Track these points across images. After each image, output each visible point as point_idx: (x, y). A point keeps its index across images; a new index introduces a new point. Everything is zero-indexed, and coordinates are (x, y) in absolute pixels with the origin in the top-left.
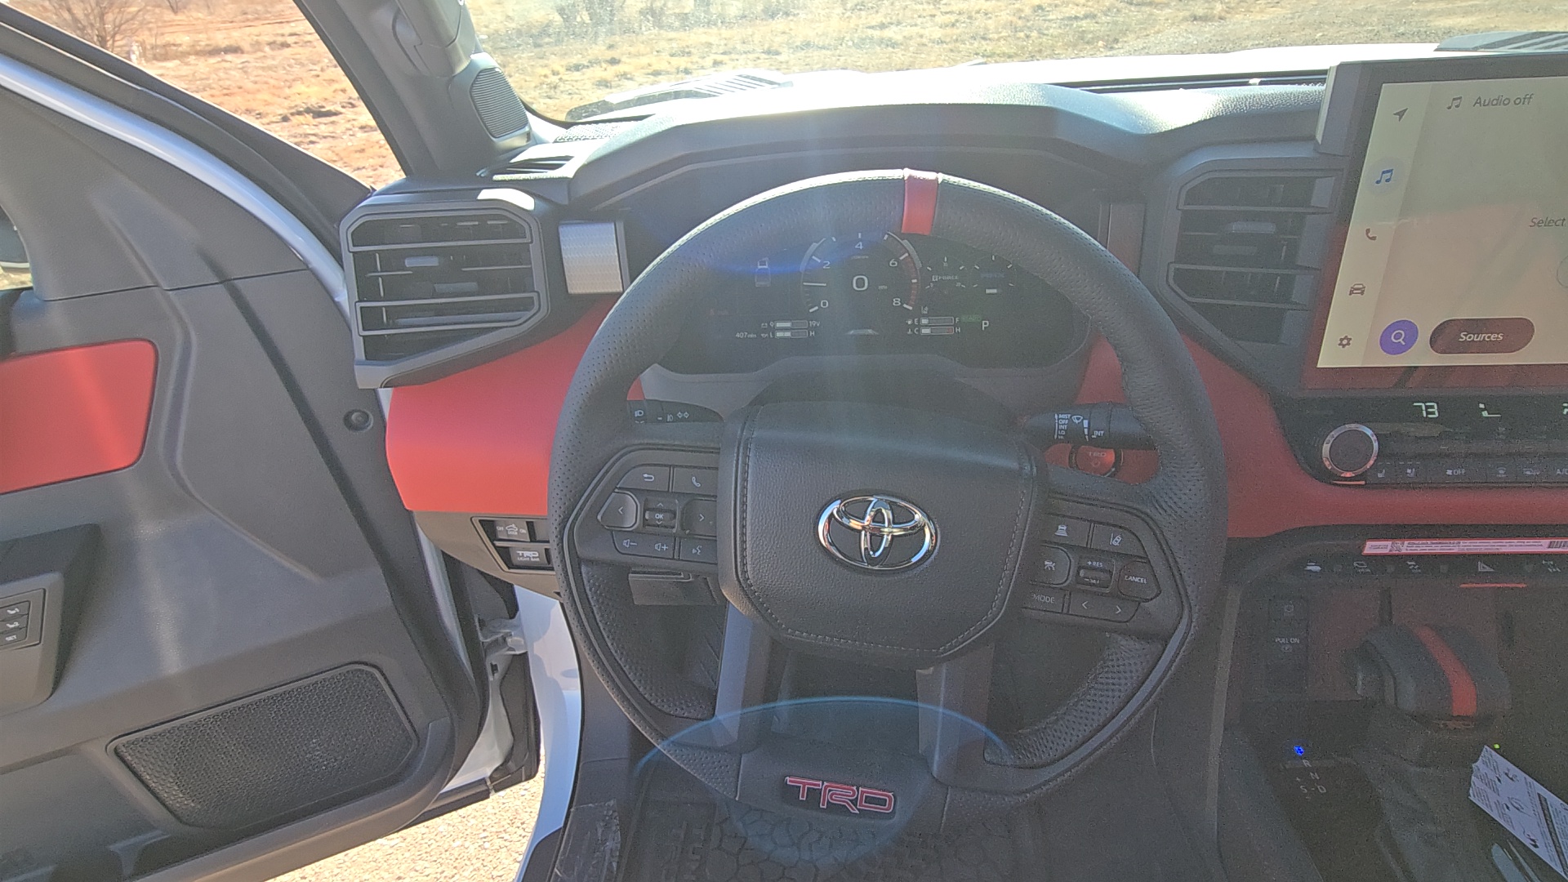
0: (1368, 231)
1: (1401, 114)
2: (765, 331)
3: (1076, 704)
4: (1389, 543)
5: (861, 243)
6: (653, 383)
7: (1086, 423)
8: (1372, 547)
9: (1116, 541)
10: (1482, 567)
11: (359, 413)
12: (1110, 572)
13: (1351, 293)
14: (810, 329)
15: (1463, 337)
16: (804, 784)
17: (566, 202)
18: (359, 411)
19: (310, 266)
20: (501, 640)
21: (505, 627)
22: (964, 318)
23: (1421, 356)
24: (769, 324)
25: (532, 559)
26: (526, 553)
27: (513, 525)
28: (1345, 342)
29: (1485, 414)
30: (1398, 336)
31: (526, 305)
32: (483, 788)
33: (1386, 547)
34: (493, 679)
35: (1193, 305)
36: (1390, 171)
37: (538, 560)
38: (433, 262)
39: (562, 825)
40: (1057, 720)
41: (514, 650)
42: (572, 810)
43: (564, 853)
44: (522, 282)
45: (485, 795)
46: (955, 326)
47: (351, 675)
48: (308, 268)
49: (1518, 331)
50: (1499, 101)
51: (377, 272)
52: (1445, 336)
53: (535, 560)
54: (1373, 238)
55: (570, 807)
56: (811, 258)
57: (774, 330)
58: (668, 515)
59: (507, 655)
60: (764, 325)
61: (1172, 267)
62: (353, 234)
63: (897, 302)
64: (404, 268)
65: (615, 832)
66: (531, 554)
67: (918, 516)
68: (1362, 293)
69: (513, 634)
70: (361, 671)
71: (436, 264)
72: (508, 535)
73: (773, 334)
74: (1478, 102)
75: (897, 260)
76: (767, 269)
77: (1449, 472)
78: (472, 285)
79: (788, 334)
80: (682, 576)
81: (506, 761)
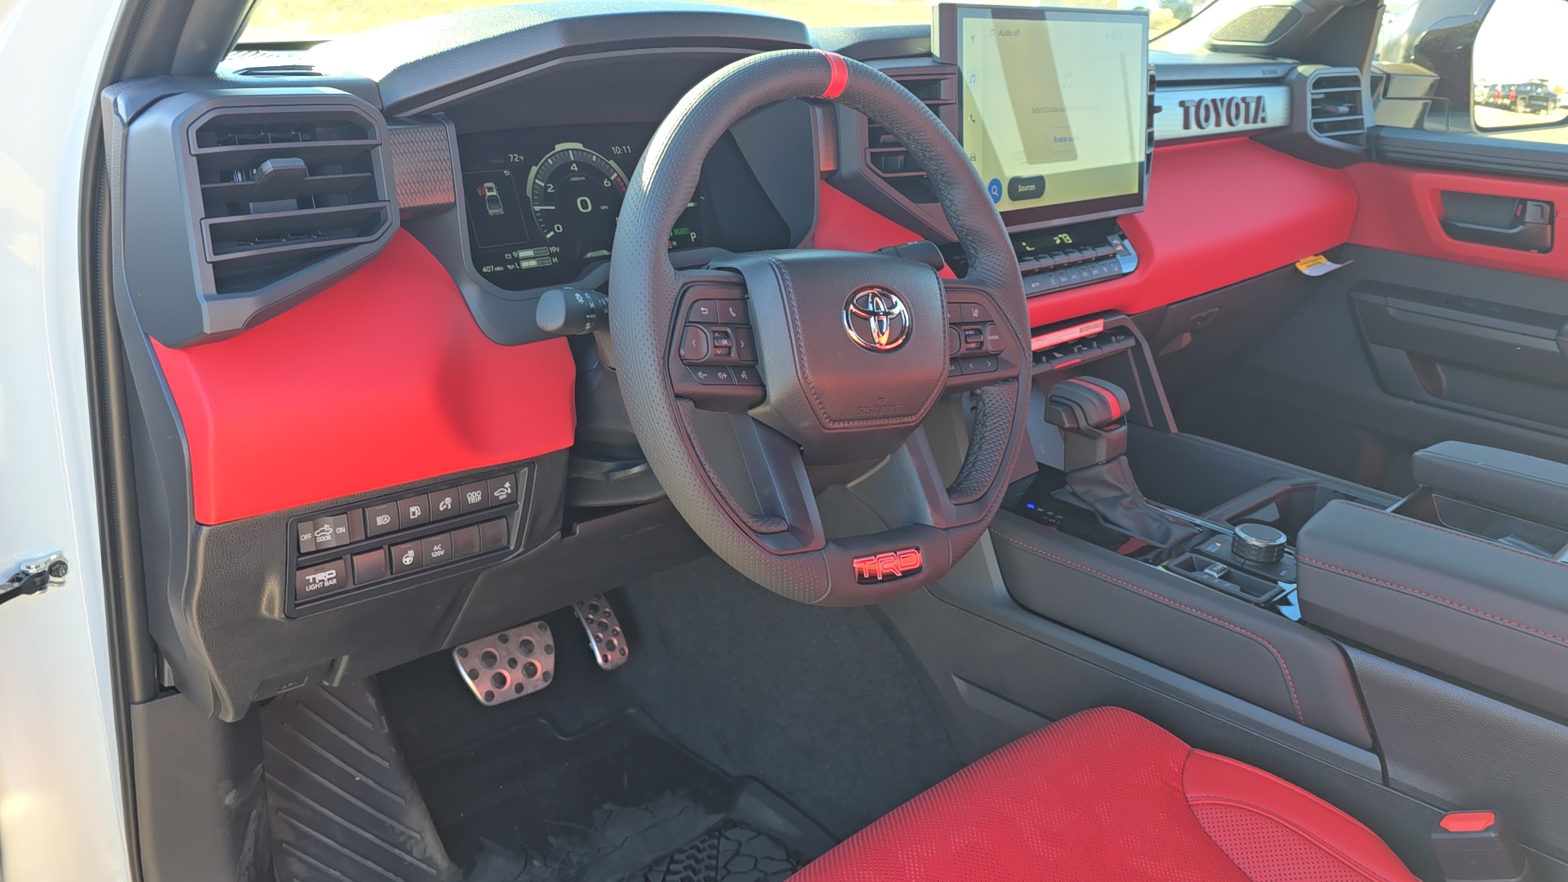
3: (980, 448)
5: (574, 165)
9: (976, 313)
24: (512, 254)
26: (320, 576)
29: (1028, 248)
40: (974, 464)
53: (331, 582)
56: (534, 182)
57: (518, 260)
61: (869, 151)
62: (198, 131)
73: (519, 265)
75: (609, 180)
76: (496, 196)
77: (1033, 285)
79: (533, 263)
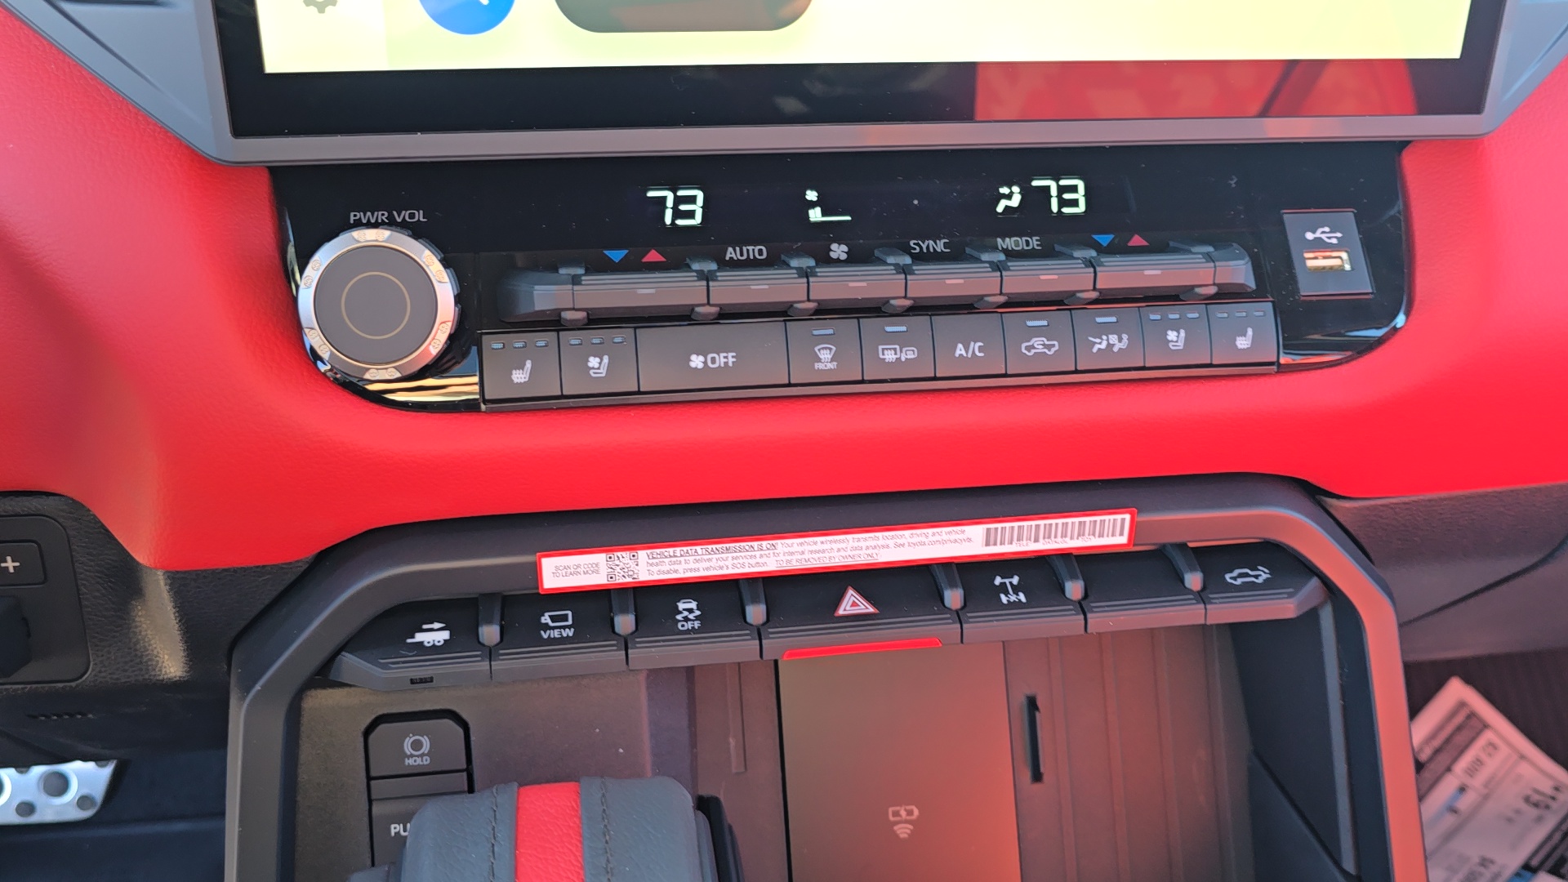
4: (600, 558)
8: (559, 572)
10: (852, 603)
29: (815, 215)
33: (595, 569)
77: (697, 361)
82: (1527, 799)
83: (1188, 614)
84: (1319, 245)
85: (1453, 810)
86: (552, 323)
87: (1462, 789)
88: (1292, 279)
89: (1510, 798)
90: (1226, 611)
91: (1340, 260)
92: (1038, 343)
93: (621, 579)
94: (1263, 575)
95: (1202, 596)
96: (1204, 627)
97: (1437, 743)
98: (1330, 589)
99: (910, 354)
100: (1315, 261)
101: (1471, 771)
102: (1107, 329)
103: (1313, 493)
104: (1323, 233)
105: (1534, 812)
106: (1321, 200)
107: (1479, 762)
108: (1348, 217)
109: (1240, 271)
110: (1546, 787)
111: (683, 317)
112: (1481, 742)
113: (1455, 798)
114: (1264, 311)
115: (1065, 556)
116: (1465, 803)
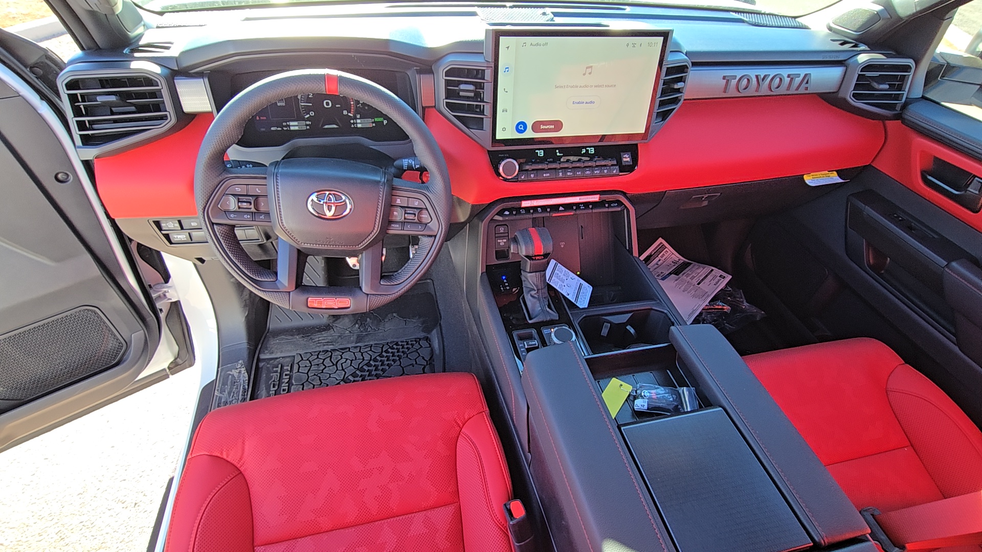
0: (504, 89)
1: (508, 48)
2: (285, 126)
4: (530, 202)
6: (235, 153)
7: (413, 163)
8: (525, 204)
10: (561, 208)
11: (62, 174)
12: (415, 214)
13: (503, 112)
14: (307, 125)
15: (542, 127)
16: (316, 300)
17: (176, 68)
18: (61, 173)
19: (21, 94)
20: (162, 295)
21: (164, 288)
22: (376, 120)
23: (529, 134)
25: (183, 239)
27: (171, 223)
28: (504, 129)
30: (521, 127)
31: (163, 118)
32: (164, 373)
33: (529, 204)
34: (162, 316)
35: (454, 116)
36: (508, 68)
37: (185, 239)
38: (113, 98)
39: (215, 378)
41: (171, 299)
42: (220, 369)
43: (219, 387)
44: (158, 107)
45: (167, 377)
46: (372, 123)
47: (82, 312)
48: (20, 96)
49: (558, 125)
50: (538, 44)
51: (79, 102)
52: (536, 127)
54: (507, 92)
55: (218, 367)
58: (249, 204)
59: (168, 302)
60: (284, 124)
63: (345, 112)
64: (97, 101)
65: (244, 373)
66: (181, 236)
67: (344, 197)
68: (507, 111)
69: (169, 291)
70: (88, 310)
71: (115, 99)
72: (169, 228)
74: (531, 44)
78: (133, 109)
80: (260, 241)
81: (176, 359)
82: (673, 262)
83: (606, 210)
84: (625, 157)
85: (657, 264)
86: (527, 170)
87: (660, 260)
88: (622, 162)
89: (669, 261)
90: (611, 210)
91: (628, 159)
92: (588, 172)
93: (532, 205)
94: (616, 204)
95: (608, 207)
96: (608, 212)
97: (655, 251)
98: (626, 207)
99: (571, 174)
100: (624, 160)
101: (662, 257)
102: (596, 170)
103: (624, 194)
104: (626, 156)
105: (674, 264)
106: (625, 151)
107: (664, 254)
108: (630, 153)
109: (615, 162)
110: (677, 259)
111: (543, 169)
112: (665, 251)
113: (657, 262)
114: (617, 167)
115: (589, 202)
116: (659, 263)
